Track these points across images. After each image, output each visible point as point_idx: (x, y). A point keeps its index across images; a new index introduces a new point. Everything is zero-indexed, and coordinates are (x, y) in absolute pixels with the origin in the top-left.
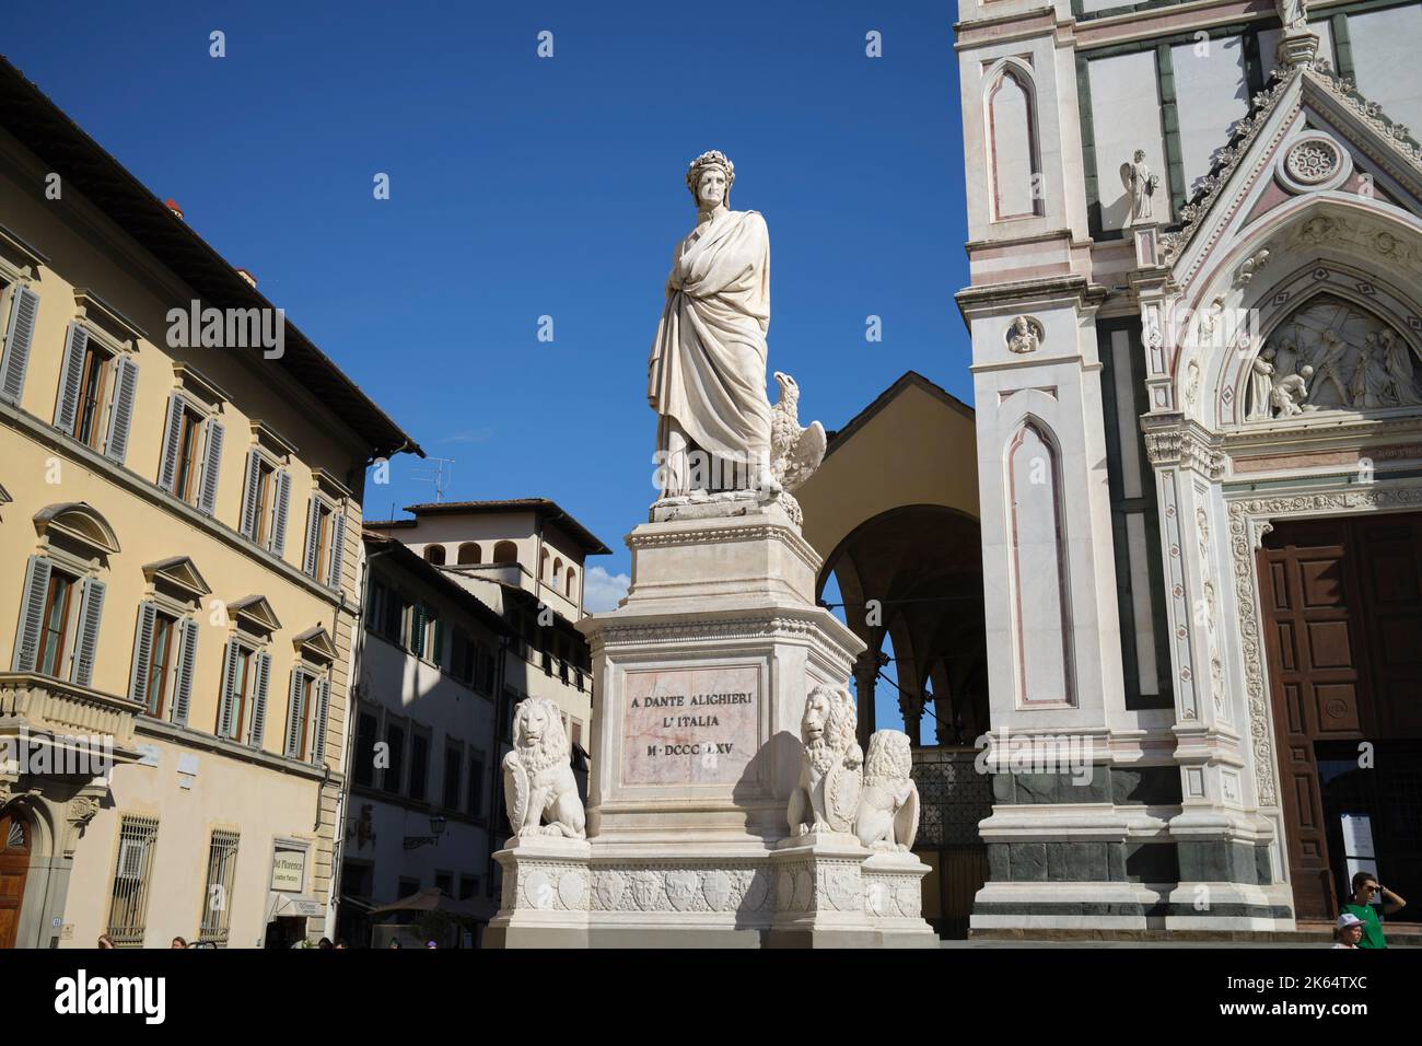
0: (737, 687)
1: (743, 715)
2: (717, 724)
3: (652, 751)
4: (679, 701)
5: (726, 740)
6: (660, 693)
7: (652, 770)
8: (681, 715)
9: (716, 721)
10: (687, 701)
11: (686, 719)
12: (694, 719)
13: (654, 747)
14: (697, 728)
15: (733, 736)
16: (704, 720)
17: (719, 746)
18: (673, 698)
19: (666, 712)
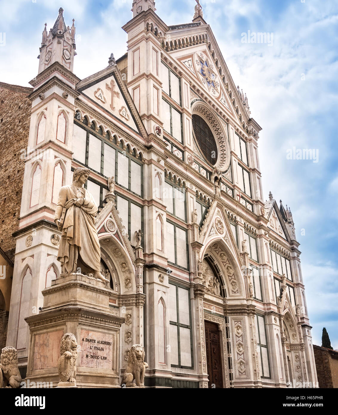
0: (108, 340)
1: (109, 349)
3: (87, 356)
4: (95, 341)
5: (105, 356)
6: (90, 338)
7: (87, 362)
8: (95, 346)
9: (103, 350)
10: (96, 342)
11: (96, 347)
12: (98, 348)
14: (98, 351)
15: (107, 355)
16: (100, 349)
17: (104, 357)
18: (93, 340)
19: (91, 344)
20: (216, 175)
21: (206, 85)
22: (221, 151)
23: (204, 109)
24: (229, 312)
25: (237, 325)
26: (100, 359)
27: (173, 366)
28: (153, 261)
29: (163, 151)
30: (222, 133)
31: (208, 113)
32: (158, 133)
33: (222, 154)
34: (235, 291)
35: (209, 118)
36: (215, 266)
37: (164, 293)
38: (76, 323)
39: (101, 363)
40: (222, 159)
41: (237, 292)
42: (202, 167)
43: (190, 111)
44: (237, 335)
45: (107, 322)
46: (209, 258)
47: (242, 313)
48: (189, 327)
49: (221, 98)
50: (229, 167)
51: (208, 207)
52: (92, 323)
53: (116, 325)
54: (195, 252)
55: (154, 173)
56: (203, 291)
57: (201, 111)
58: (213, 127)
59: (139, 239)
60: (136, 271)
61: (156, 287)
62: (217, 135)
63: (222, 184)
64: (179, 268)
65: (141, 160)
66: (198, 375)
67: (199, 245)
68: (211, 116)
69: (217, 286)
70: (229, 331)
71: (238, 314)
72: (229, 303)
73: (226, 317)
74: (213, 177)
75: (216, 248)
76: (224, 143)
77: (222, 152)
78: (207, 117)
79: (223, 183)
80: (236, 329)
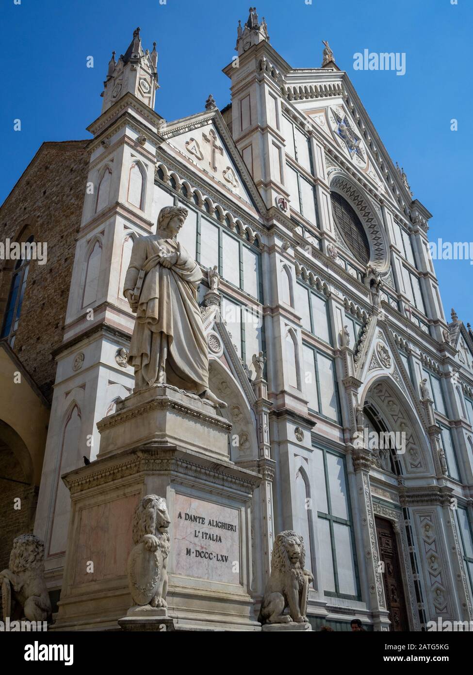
0: (230, 520)
1: (232, 539)
2: (221, 542)
3: (188, 552)
4: (203, 521)
5: (225, 553)
6: (192, 513)
7: (188, 566)
8: (203, 530)
9: (220, 539)
10: (207, 522)
11: (206, 534)
12: (210, 536)
13: (190, 549)
14: (211, 541)
15: (228, 551)
16: (215, 538)
17: (222, 556)
18: (200, 518)
19: (196, 526)
20: (372, 277)
21: (346, 150)
22: (375, 245)
23: (346, 184)
24: (409, 499)
25: (424, 523)
26: (215, 559)
27: (327, 594)
28: (284, 405)
29: (291, 234)
30: (375, 219)
31: (352, 190)
32: (282, 207)
33: (376, 250)
34: (416, 463)
35: (353, 198)
36: (380, 422)
37: (306, 460)
38: (165, 478)
39: (216, 568)
40: (378, 257)
41: (419, 466)
42: (350, 265)
43: (327, 182)
44: (426, 539)
45: (227, 480)
46: (370, 408)
47: (431, 501)
48: (348, 523)
49: (369, 170)
50: (390, 268)
51: (365, 324)
52: (198, 480)
53: (243, 489)
54: (349, 395)
55: (279, 266)
56: (367, 460)
57: (342, 187)
58: (361, 210)
59: (260, 368)
60: (256, 420)
61: (292, 449)
62: (367, 221)
63: (381, 292)
64: (326, 421)
65: (258, 246)
66: (371, 611)
67: (356, 383)
68: (356, 195)
69: (385, 456)
70: (412, 533)
71: (425, 503)
72: (408, 484)
73: (404, 509)
74: (367, 281)
75: (381, 391)
76: (379, 233)
77: (377, 247)
78: (351, 196)
79: (382, 290)
80: (424, 529)
